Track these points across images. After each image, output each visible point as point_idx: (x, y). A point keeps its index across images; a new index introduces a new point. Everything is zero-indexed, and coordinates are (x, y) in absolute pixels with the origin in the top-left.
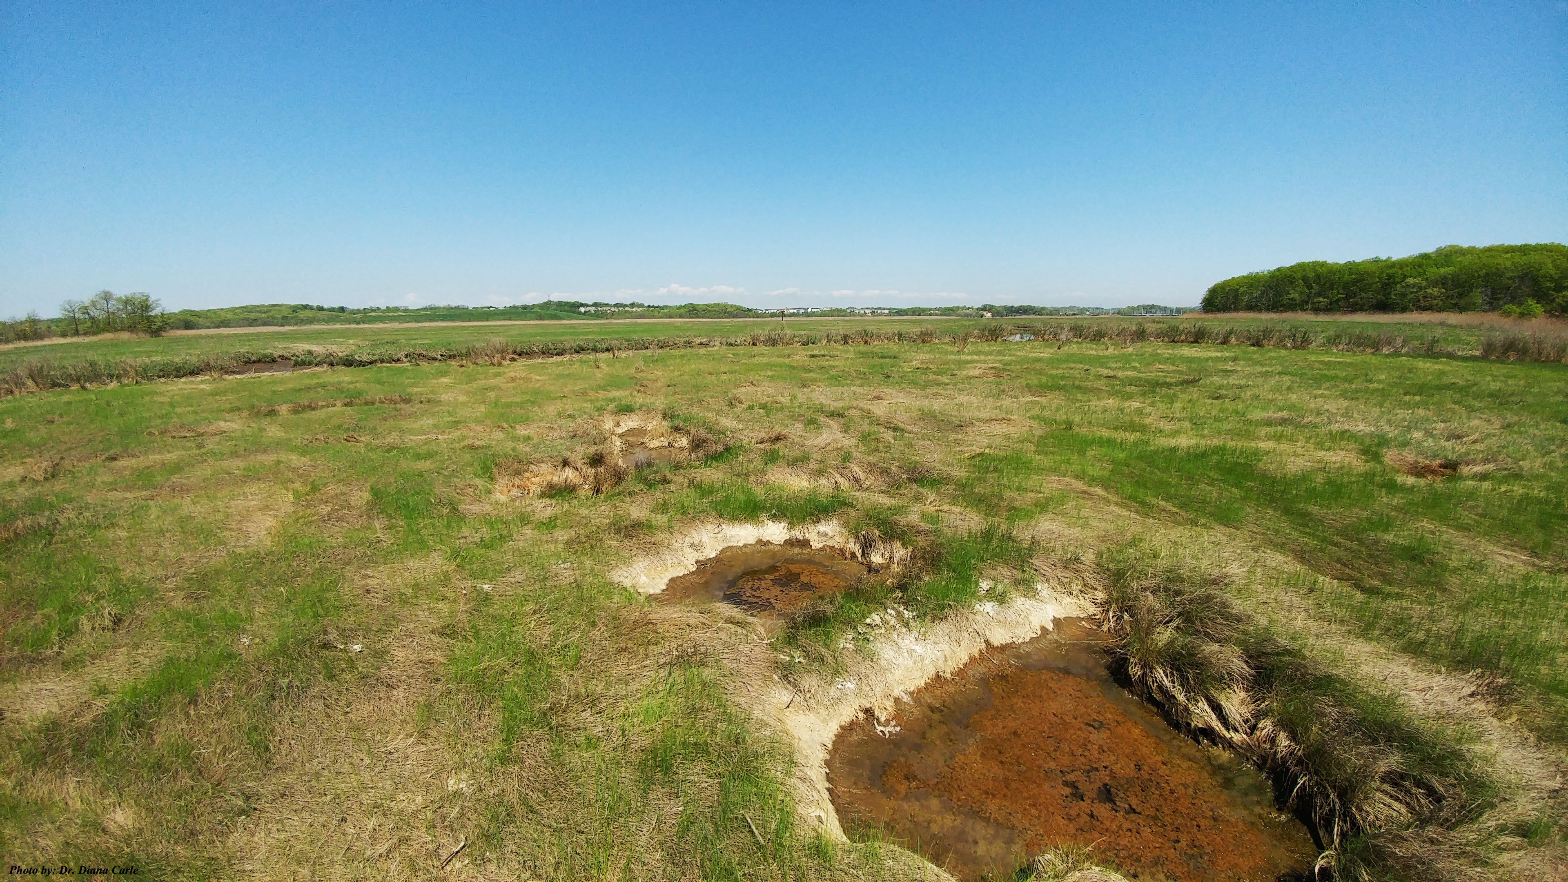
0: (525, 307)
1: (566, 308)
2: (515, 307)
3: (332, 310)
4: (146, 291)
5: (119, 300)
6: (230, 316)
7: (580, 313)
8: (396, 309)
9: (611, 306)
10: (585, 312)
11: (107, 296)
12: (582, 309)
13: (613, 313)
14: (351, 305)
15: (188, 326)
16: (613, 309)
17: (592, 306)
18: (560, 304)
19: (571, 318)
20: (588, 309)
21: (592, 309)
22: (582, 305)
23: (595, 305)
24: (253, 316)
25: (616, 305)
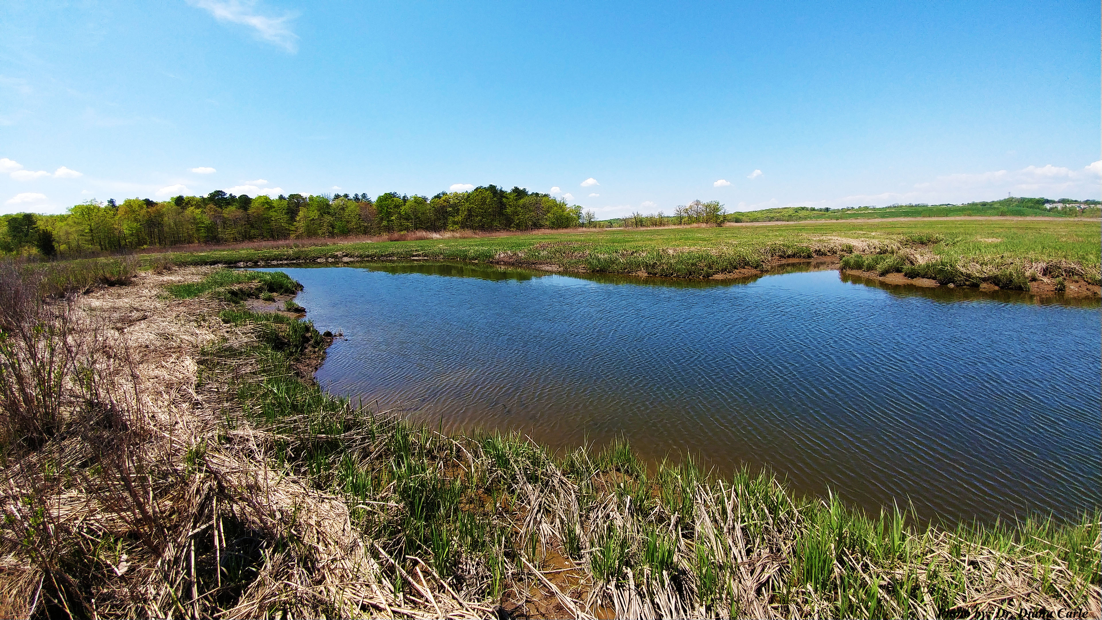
0: (984, 204)
1: (1030, 204)
2: (974, 204)
3: (821, 210)
4: (718, 200)
5: (703, 205)
6: (759, 215)
7: (1046, 209)
8: (866, 208)
9: (1080, 203)
10: (1051, 209)
11: (698, 203)
12: (1048, 206)
13: (1083, 211)
14: (833, 207)
15: (737, 221)
16: (1082, 206)
17: (1059, 202)
18: (1023, 201)
19: (1036, 214)
20: (1055, 205)
21: (1060, 206)
22: (1048, 201)
23: (1063, 201)
24: (772, 215)
25: (1087, 202)
